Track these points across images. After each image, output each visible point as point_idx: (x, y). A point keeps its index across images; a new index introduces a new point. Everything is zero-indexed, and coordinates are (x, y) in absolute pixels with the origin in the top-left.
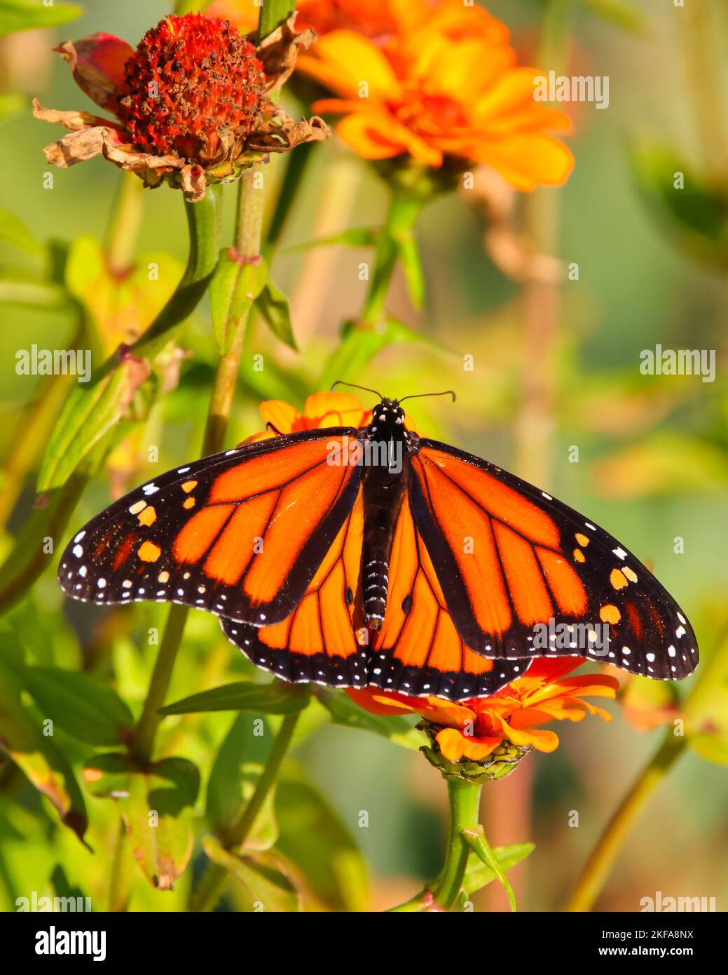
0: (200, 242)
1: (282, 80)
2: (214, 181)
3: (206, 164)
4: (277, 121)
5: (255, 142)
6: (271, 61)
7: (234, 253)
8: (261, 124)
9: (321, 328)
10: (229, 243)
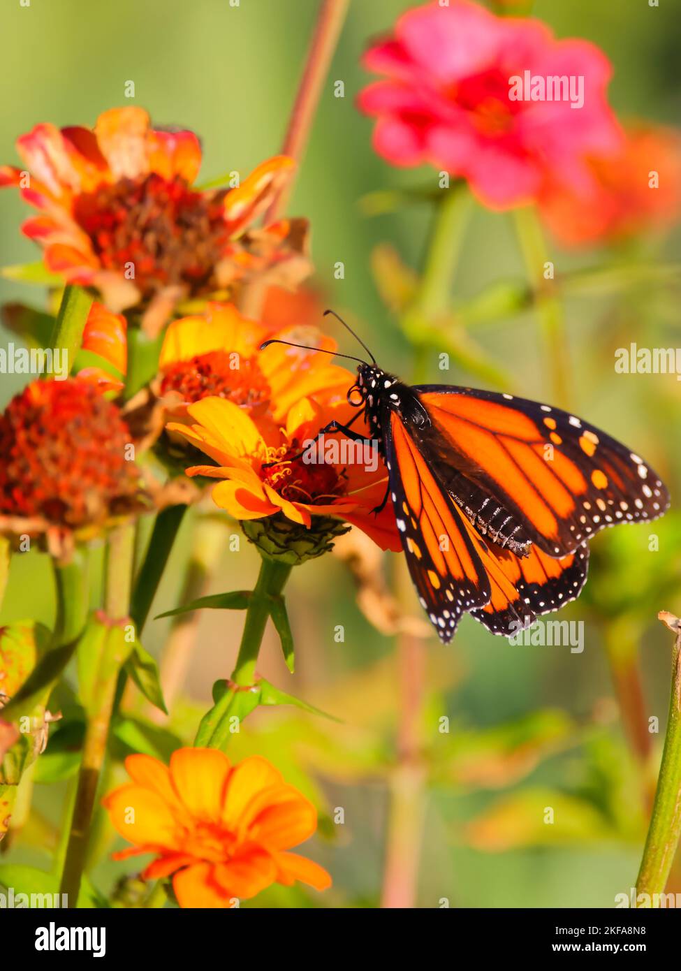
0: (68, 604)
1: (148, 442)
2: (81, 545)
3: (73, 527)
4: (142, 484)
5: (120, 504)
6: (136, 424)
7: (100, 614)
8: (125, 486)
9: (190, 690)
10: (97, 604)
